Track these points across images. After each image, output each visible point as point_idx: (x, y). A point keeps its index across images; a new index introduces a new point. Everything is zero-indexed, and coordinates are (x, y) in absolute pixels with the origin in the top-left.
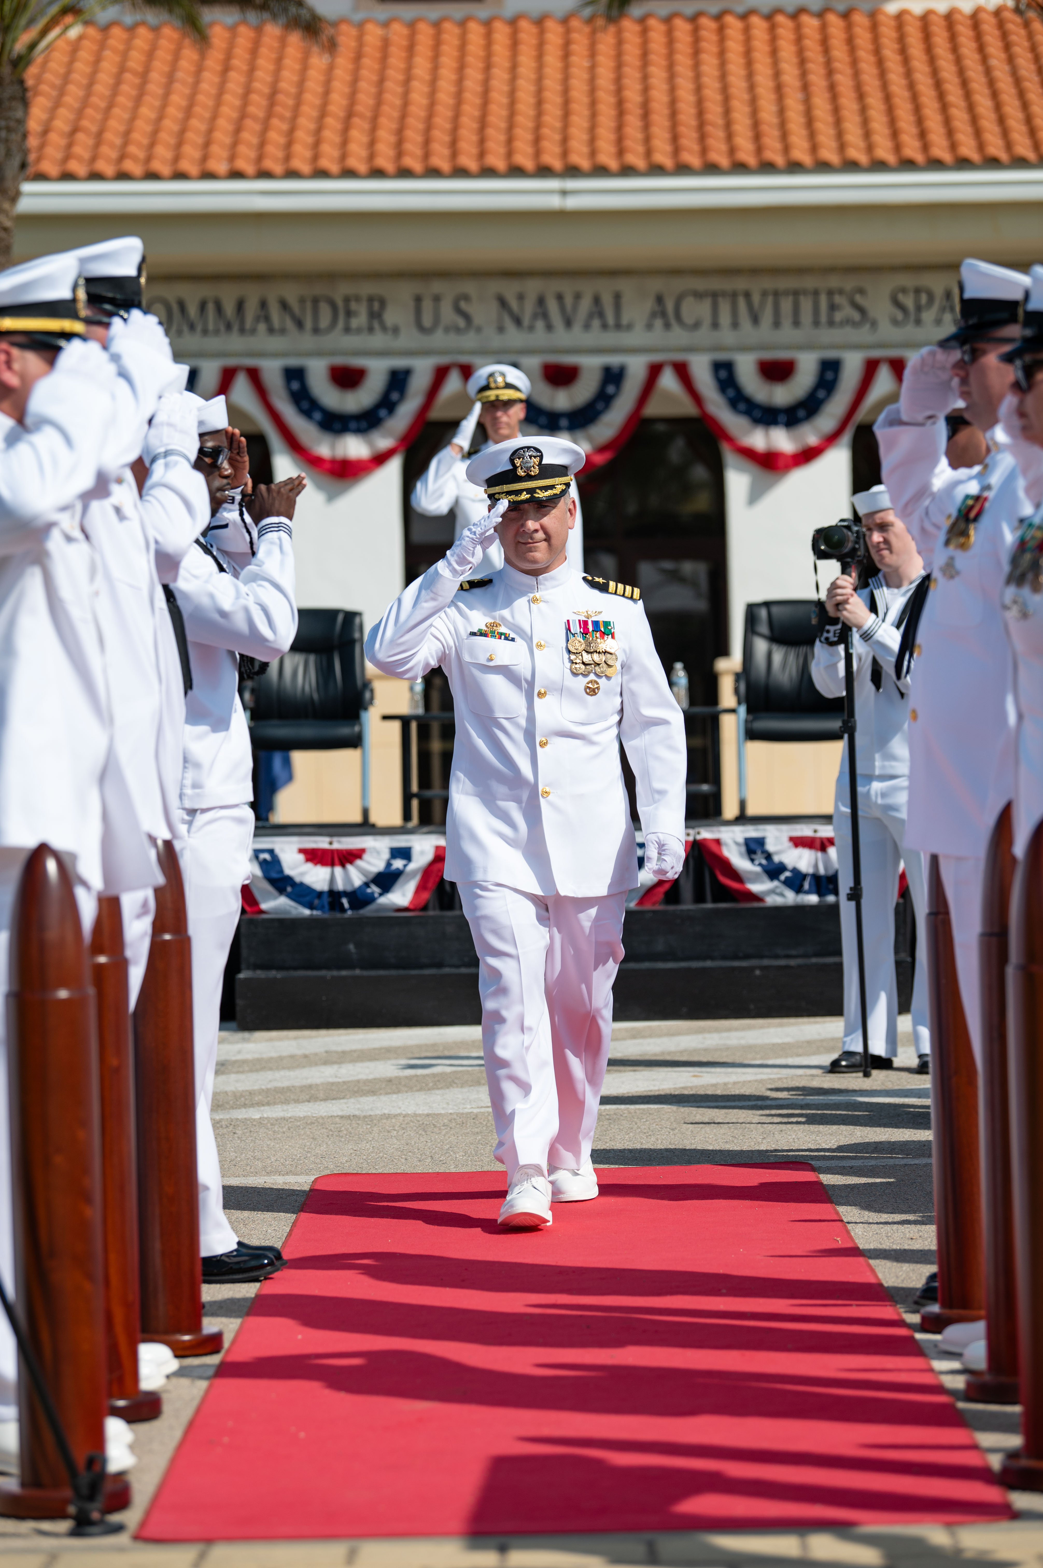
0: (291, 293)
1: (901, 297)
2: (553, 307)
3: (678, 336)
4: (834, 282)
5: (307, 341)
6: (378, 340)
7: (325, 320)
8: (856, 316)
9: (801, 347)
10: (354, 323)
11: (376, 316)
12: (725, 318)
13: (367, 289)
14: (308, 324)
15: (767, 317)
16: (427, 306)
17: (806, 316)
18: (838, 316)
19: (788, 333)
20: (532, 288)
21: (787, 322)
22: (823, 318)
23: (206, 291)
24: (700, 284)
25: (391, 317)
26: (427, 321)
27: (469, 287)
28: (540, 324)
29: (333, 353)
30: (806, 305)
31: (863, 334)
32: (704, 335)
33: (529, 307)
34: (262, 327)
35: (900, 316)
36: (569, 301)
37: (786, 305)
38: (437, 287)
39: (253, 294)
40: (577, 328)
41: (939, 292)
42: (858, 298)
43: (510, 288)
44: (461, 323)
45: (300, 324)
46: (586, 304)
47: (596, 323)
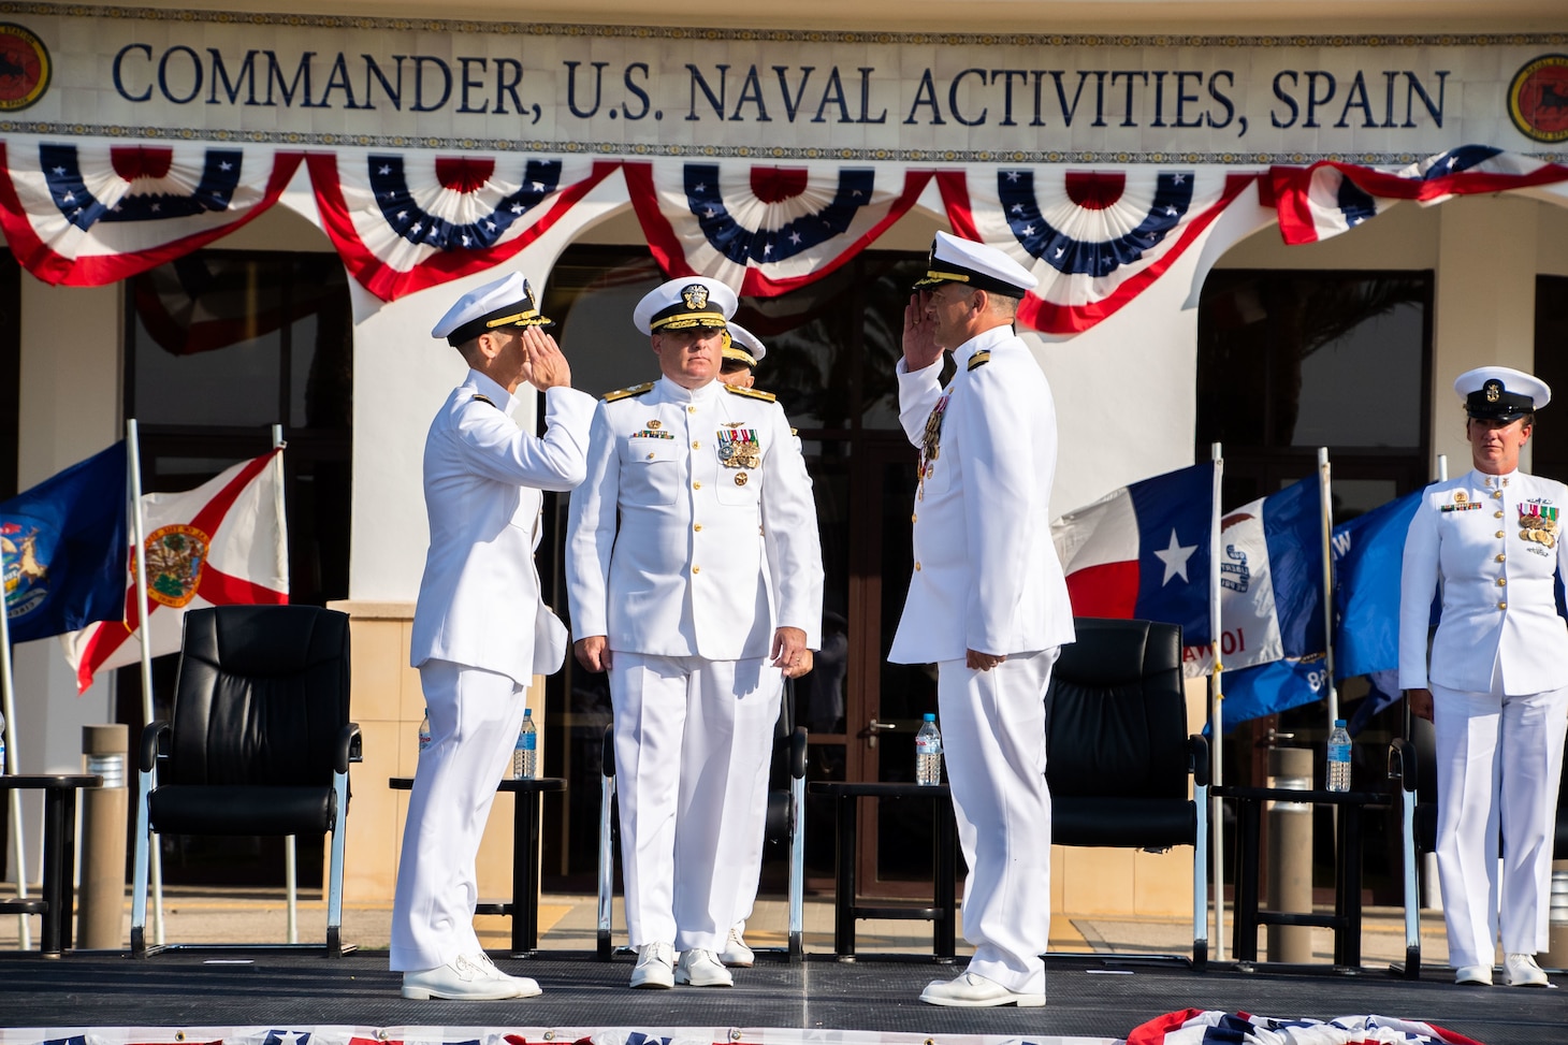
0: (384, 49)
1: (1286, 84)
2: (770, 85)
3: (953, 135)
4: (1187, 61)
5: (406, 122)
6: (510, 125)
7: (432, 93)
8: (1220, 113)
9: (1133, 159)
10: (476, 98)
11: (508, 88)
12: (1023, 112)
13: (497, 48)
14: (408, 98)
15: (1085, 113)
16: (584, 77)
17: (1144, 112)
18: (1191, 112)
19: (1114, 135)
20: (742, 55)
21: (1114, 121)
22: (1169, 116)
23: (256, 38)
24: (990, 59)
25: (528, 93)
26: (584, 102)
27: (649, 52)
28: (750, 111)
29: (443, 142)
30: (1144, 94)
31: (1227, 140)
32: (991, 136)
33: (735, 85)
34: (338, 97)
35: (1284, 115)
36: (793, 79)
37: (1115, 93)
38: (601, 48)
39: (325, 50)
40: (804, 118)
41: (1345, 78)
42: (1221, 85)
43: (707, 57)
44: (636, 105)
45: (396, 99)
46: (818, 84)
47: (834, 110)
